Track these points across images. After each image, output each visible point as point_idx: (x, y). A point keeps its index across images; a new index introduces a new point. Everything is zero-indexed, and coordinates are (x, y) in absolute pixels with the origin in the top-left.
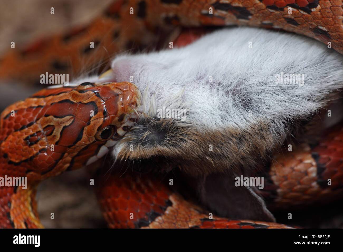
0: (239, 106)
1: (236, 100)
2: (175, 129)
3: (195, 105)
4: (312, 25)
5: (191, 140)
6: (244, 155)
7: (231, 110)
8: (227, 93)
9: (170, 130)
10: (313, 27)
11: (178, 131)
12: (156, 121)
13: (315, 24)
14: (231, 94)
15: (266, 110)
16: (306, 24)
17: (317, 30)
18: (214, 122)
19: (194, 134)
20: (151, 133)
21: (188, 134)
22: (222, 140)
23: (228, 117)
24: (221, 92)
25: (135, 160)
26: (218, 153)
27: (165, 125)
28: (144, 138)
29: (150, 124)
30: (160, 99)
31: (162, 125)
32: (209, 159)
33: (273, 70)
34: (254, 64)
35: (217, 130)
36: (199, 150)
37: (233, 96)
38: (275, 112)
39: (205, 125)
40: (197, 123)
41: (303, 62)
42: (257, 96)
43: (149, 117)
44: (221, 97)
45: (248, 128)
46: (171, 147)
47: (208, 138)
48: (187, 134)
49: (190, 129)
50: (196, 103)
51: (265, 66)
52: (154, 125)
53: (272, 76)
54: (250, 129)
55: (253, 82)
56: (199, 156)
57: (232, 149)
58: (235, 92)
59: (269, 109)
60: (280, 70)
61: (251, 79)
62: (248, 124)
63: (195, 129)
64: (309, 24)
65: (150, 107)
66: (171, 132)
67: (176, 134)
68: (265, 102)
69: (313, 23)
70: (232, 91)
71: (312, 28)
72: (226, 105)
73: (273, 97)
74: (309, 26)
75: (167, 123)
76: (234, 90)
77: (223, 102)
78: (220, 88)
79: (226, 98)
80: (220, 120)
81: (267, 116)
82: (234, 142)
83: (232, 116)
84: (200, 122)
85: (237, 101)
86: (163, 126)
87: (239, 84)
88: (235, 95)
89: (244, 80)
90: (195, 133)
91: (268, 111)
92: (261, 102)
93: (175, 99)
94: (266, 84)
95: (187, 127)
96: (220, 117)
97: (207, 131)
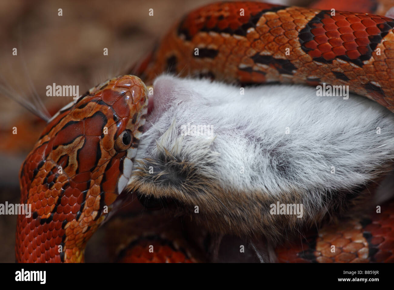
0: (275, 169)
1: (273, 161)
2: (196, 176)
3: (225, 157)
4: (363, 80)
5: (211, 193)
6: (267, 223)
7: (265, 172)
8: (264, 151)
9: (190, 175)
10: (365, 82)
11: (199, 179)
12: (177, 161)
13: (367, 79)
14: (269, 154)
15: (303, 178)
16: (357, 79)
17: (369, 87)
18: (242, 182)
19: (215, 188)
20: (167, 173)
21: (209, 186)
22: (246, 202)
23: (260, 178)
24: (258, 150)
25: (143, 196)
26: (238, 215)
27: (186, 169)
28: (158, 178)
29: (169, 164)
30: (189, 141)
31: (182, 168)
32: (227, 219)
33: (320, 135)
34: (301, 125)
35: (242, 191)
36: (217, 206)
37: (270, 157)
38: (313, 182)
39: (230, 183)
40: (222, 178)
41: (355, 128)
42: (296, 161)
43: (171, 156)
44: (258, 155)
45: (278, 195)
46: (187, 194)
47: (231, 196)
48: (207, 186)
49: (213, 182)
50: (227, 155)
51: (312, 129)
52: (174, 166)
53: (318, 141)
54: (280, 197)
55: (295, 146)
56: (216, 213)
57: (255, 214)
58: (274, 153)
59: (307, 177)
60: (328, 136)
61: (294, 142)
62: (280, 190)
63: (218, 183)
64: (361, 79)
65: (175, 145)
66: (191, 179)
67: (196, 182)
68: (304, 169)
69: (365, 77)
70: (271, 151)
71: (363, 83)
72: (260, 166)
73: (315, 165)
74: (360, 81)
75: (188, 167)
76: (273, 151)
77: (258, 162)
78: (259, 146)
79: (262, 157)
80: (249, 181)
81: (303, 185)
82: (258, 207)
83: (264, 178)
84: (226, 178)
85: (274, 164)
86: (183, 170)
87: (281, 145)
88: (273, 155)
89: (286, 141)
90: (217, 187)
91: (306, 179)
92: (299, 168)
93: (203, 145)
94: (310, 150)
95: (210, 179)
96: (250, 177)
97: (232, 190)
